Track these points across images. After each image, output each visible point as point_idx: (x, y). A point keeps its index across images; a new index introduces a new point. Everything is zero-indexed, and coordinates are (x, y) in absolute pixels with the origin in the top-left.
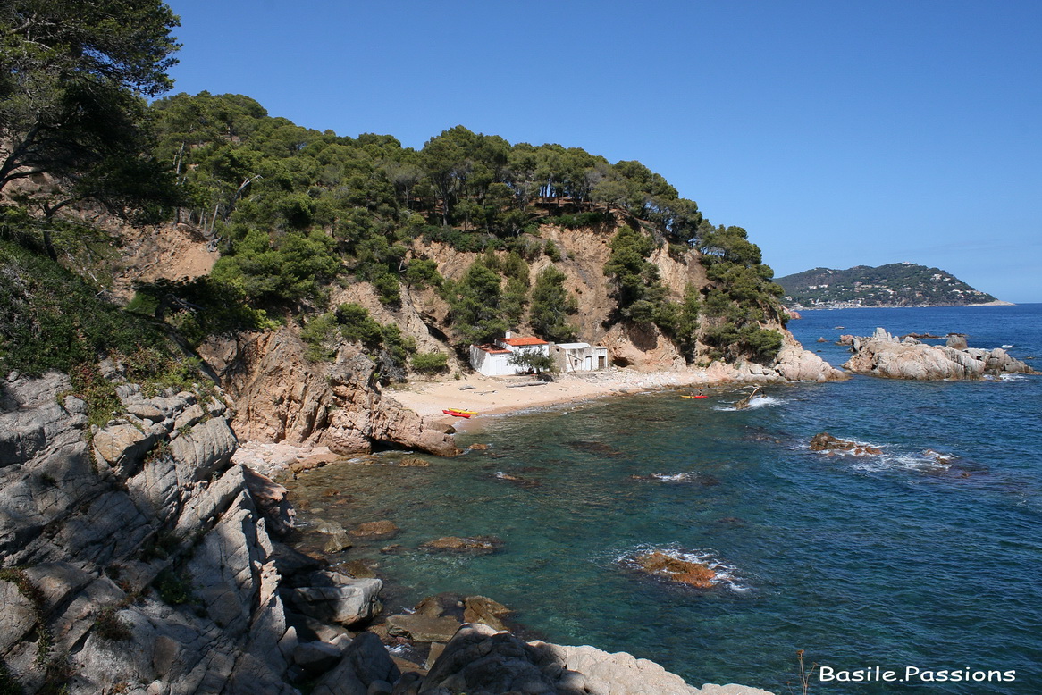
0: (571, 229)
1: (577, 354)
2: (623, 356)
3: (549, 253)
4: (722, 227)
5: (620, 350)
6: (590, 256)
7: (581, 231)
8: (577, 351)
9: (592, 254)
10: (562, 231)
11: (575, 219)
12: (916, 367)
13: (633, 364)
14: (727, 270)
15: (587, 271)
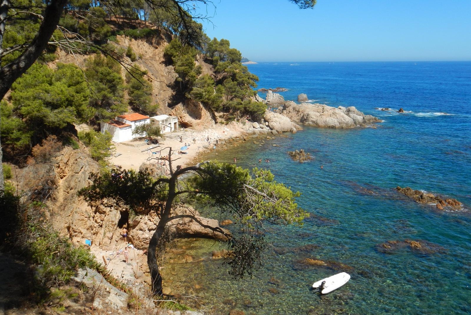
0: (136, 39)
1: (164, 123)
2: (186, 121)
3: (129, 55)
4: (215, 39)
5: (184, 118)
6: (150, 57)
7: (142, 41)
8: (165, 121)
9: (151, 55)
10: (131, 40)
11: (138, 32)
12: (332, 121)
13: (191, 126)
14: (228, 66)
15: (151, 67)
